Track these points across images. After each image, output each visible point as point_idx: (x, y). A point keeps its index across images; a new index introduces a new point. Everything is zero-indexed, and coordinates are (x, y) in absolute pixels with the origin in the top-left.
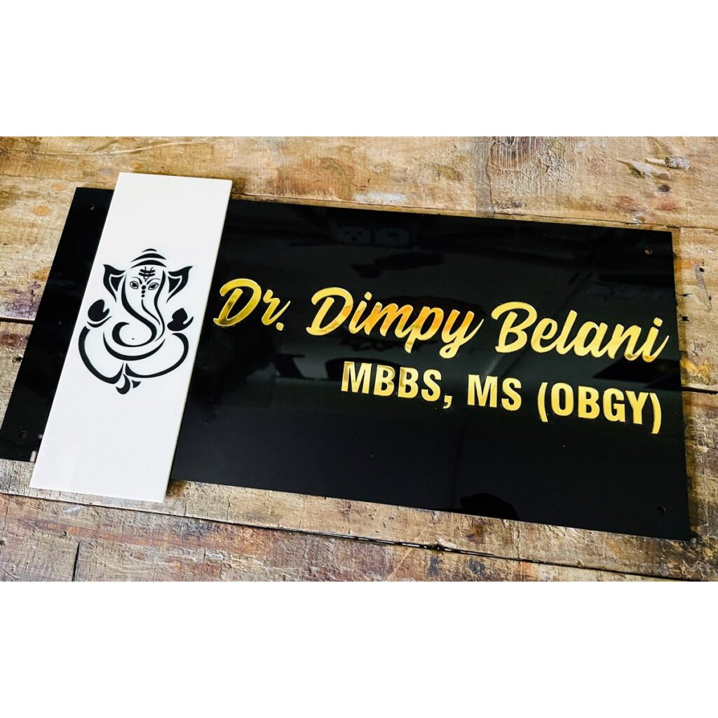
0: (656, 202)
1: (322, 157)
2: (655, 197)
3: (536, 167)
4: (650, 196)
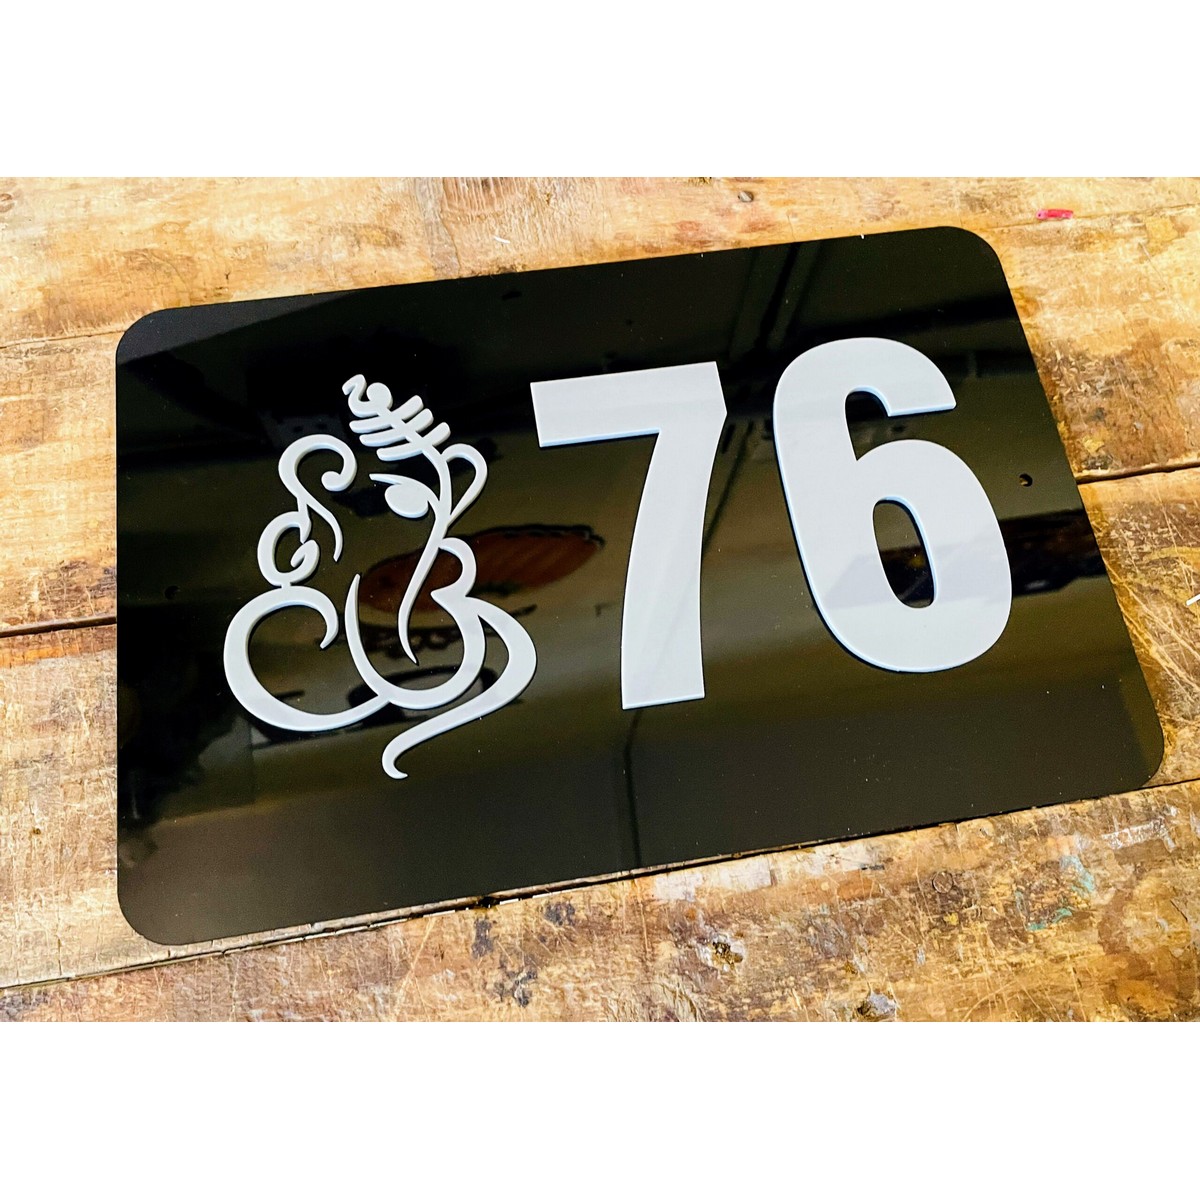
0: (740, 222)
1: (126, 250)
2: (735, 213)
3: (528, 200)
4: (726, 213)
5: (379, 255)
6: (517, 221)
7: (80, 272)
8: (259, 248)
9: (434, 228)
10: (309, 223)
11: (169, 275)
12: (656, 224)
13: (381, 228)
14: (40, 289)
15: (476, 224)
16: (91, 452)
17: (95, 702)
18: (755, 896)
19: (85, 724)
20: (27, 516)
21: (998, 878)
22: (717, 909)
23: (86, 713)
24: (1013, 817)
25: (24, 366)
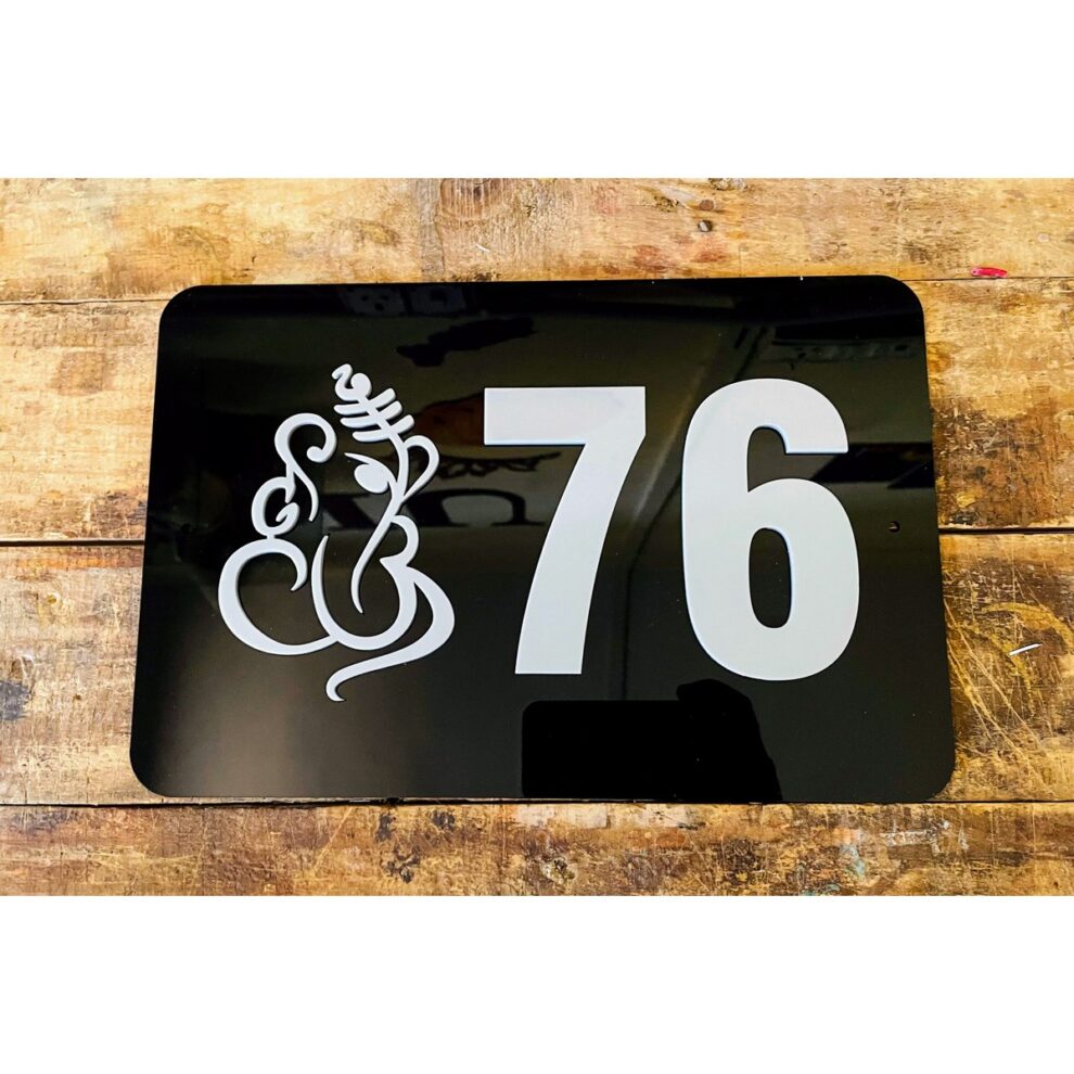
0: (694, 251)
1: (176, 226)
2: (693, 242)
3: (511, 211)
4: (684, 240)
5: (378, 252)
6: (499, 231)
7: (139, 243)
8: (281, 236)
9: (428, 230)
10: (325, 215)
11: (207, 253)
12: (619, 246)
13: (383, 227)
14: (107, 255)
15: (463, 231)
16: (136, 403)
17: (126, 607)
18: (592, 833)
19: (117, 623)
20: (85, 451)
21: (787, 852)
22: (561, 838)
23: (118, 614)
24: (811, 808)
25: (91, 322)
